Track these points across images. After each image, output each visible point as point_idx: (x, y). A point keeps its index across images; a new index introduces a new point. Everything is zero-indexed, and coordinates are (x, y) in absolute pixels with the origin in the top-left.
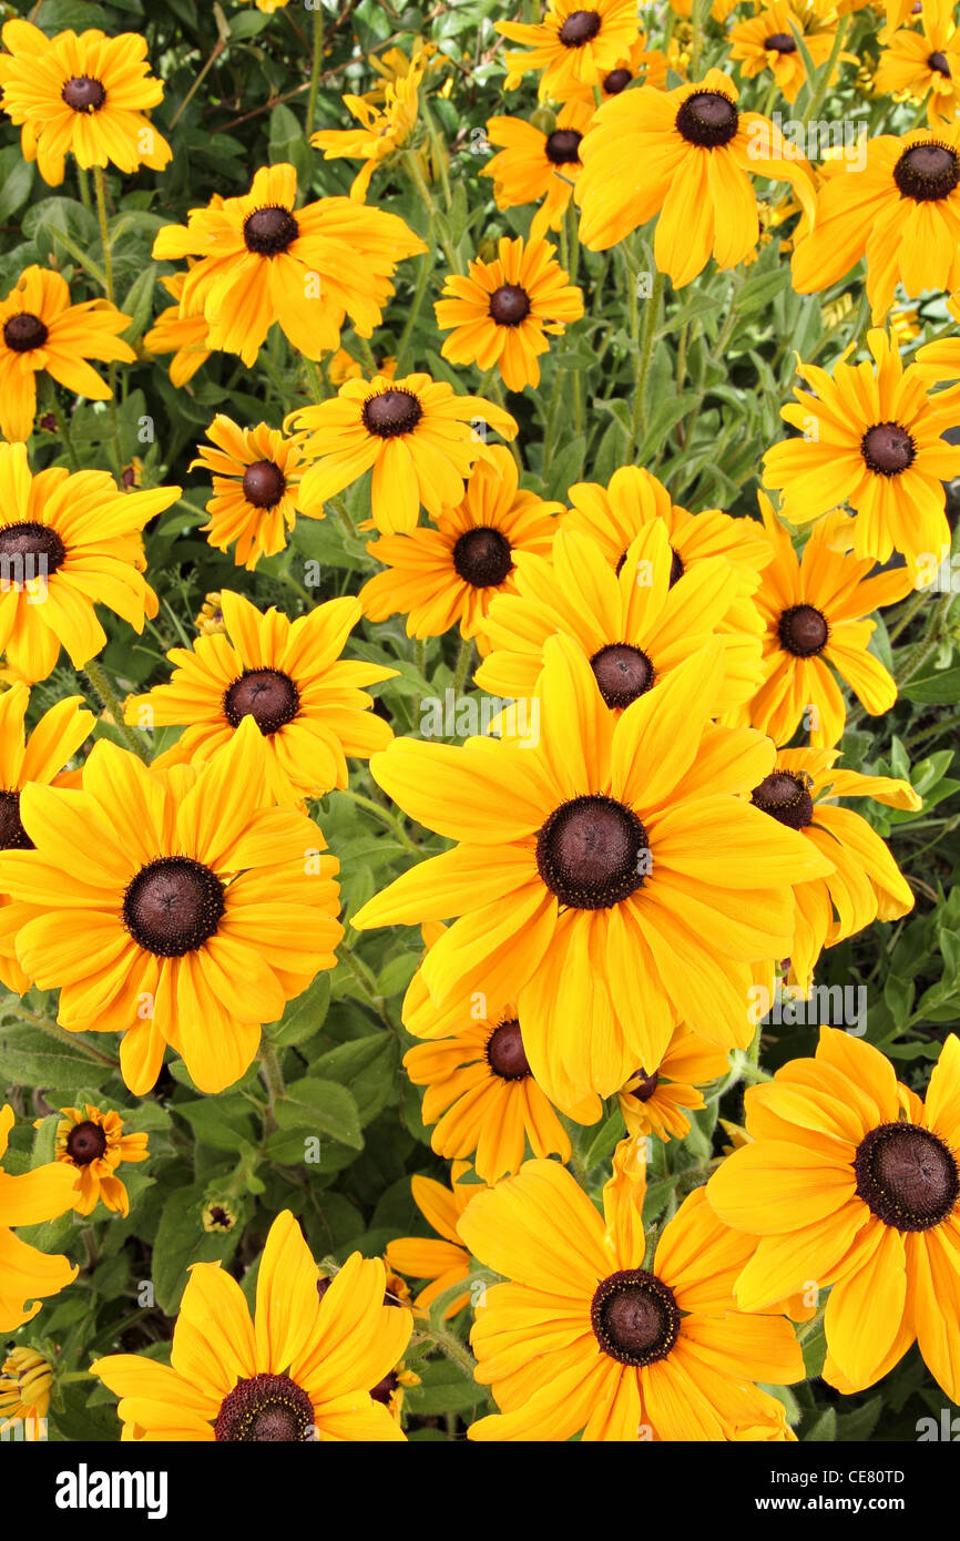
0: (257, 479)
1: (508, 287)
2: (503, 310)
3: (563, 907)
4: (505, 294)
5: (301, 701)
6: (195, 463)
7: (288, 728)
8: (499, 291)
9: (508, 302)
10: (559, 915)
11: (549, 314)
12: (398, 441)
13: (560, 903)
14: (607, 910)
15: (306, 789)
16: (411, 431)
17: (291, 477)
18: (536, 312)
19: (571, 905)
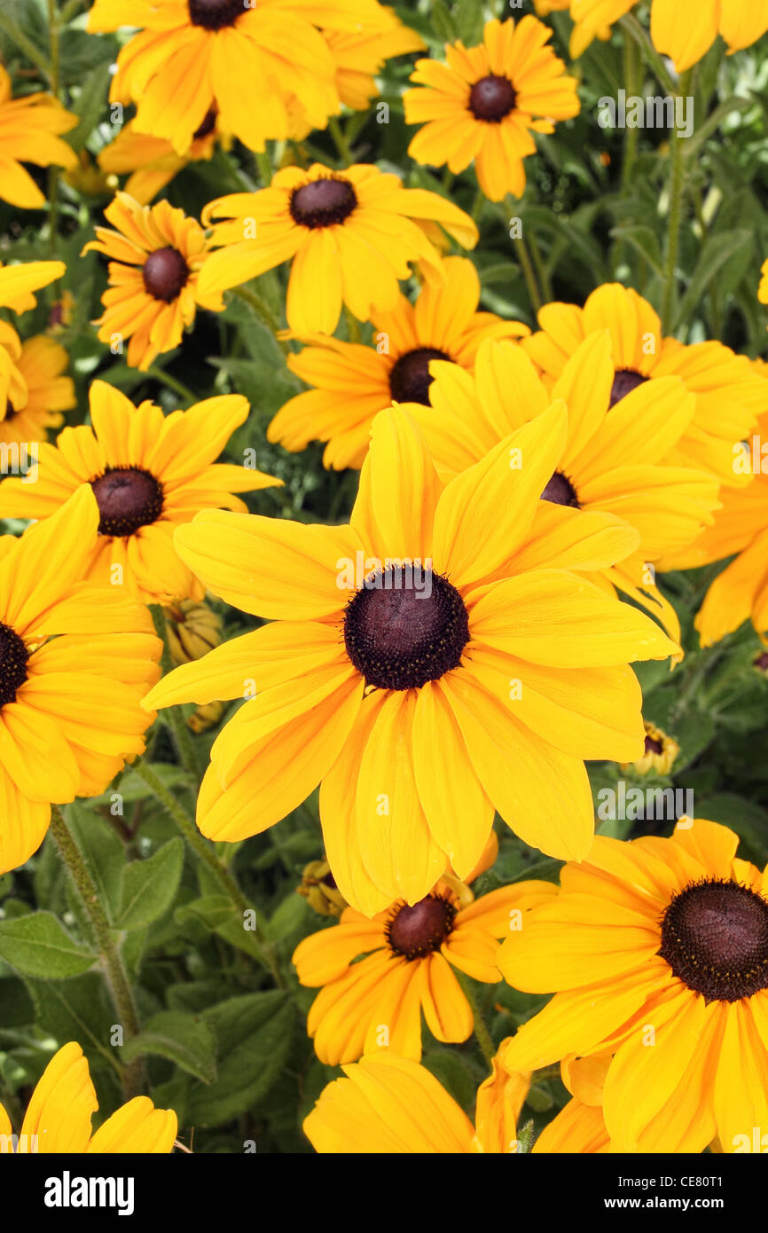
0: (159, 267)
1: (492, 78)
2: (482, 103)
3: (371, 687)
4: (486, 85)
5: (166, 503)
6: (92, 246)
7: (146, 530)
8: (482, 81)
9: (490, 93)
10: (365, 696)
11: (537, 109)
12: (326, 232)
13: (368, 683)
14: (417, 689)
15: (154, 595)
16: (341, 222)
17: (194, 266)
18: (524, 105)
19: (379, 685)
